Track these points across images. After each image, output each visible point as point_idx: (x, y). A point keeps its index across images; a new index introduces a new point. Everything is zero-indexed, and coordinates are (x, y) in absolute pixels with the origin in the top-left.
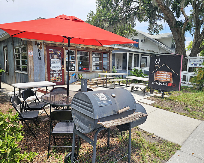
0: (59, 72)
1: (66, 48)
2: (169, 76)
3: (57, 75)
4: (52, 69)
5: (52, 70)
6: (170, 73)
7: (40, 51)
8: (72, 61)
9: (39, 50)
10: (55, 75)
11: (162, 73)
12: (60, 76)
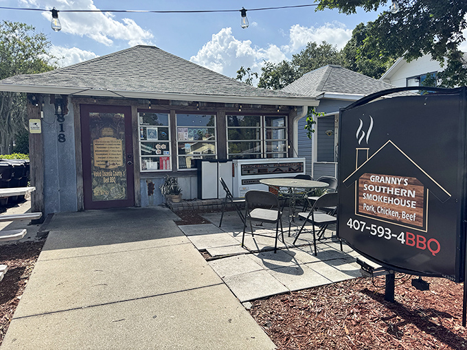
0: (119, 173)
1: (139, 107)
2: (411, 199)
3: (113, 180)
4: (96, 165)
5: (95, 167)
6: (415, 184)
7: (64, 120)
8: (161, 144)
9: (61, 117)
10: (106, 181)
11: (382, 184)
12: (121, 184)
